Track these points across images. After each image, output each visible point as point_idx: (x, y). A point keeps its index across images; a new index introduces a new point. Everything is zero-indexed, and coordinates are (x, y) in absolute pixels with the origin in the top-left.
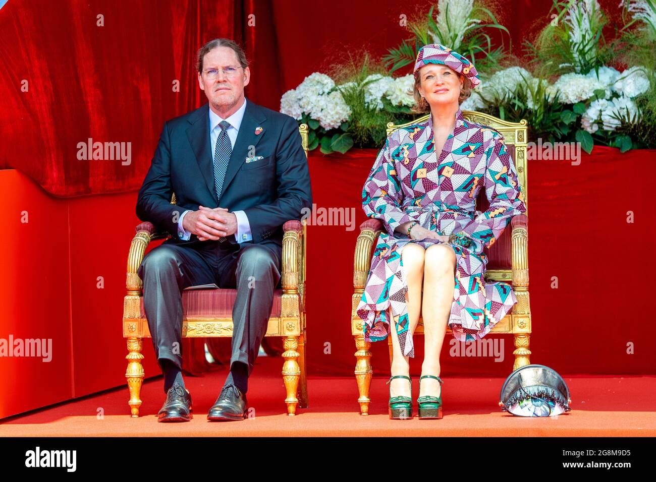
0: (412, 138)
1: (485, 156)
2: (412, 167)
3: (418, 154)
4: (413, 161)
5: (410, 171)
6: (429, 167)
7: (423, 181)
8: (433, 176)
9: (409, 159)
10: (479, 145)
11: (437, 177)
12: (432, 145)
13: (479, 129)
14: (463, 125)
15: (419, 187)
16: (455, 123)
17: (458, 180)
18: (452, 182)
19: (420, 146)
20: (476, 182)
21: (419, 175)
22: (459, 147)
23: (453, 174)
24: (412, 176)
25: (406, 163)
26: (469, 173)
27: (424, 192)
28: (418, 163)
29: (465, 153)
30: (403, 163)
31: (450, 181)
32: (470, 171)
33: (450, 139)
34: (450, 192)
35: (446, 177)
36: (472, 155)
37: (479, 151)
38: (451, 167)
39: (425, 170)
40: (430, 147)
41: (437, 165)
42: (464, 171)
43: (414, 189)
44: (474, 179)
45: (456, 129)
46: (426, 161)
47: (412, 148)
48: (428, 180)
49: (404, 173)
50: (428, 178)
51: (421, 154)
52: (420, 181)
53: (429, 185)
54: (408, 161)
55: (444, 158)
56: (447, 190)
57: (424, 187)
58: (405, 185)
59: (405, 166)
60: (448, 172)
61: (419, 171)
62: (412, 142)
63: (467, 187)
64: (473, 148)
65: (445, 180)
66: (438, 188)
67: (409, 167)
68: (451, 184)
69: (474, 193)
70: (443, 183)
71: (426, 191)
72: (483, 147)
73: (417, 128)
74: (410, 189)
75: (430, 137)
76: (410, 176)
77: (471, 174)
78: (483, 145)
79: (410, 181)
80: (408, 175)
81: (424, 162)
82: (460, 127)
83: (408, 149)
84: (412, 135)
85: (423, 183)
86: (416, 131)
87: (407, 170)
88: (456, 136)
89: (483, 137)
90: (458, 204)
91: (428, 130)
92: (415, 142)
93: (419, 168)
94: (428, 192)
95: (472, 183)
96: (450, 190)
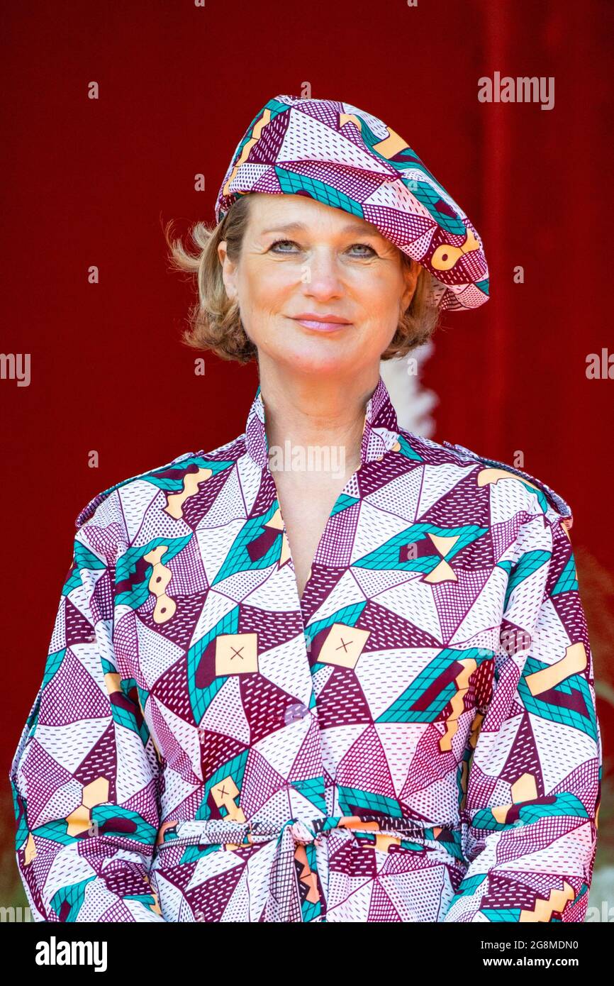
0: (178, 513)
1: (499, 577)
2: (192, 631)
3: (211, 576)
4: (190, 606)
5: (186, 648)
7: (244, 688)
8: (286, 666)
9: (174, 598)
10: (469, 533)
11: (307, 666)
12: (271, 536)
13: (468, 470)
14: (397, 448)
15: (225, 712)
16: (363, 444)
17: (388, 676)
18: (365, 685)
19: (218, 540)
21: (221, 666)
22: (385, 539)
23: (365, 650)
24: (192, 670)
25: (159, 618)
26: (433, 643)
27: (245, 737)
28: (215, 610)
29: (412, 564)
30: (147, 620)
31: (355, 681)
32: (436, 633)
33: (344, 511)
34: (361, 728)
35: (338, 668)
36: (443, 572)
37: (475, 557)
38: (358, 624)
39: (250, 640)
40: (261, 546)
42: (413, 637)
44: (455, 669)
45: (365, 466)
46: (250, 601)
48: (266, 681)
49: (155, 658)
50: (265, 673)
51: (225, 574)
52: (233, 686)
53: (267, 706)
54: (171, 607)
55: (324, 596)
56: (346, 722)
57: (248, 713)
58: (164, 710)
59: (157, 628)
60: (344, 646)
61: (224, 646)
63: (426, 700)
64: (445, 544)
65: (333, 679)
66: (308, 716)
67: (178, 630)
68: (360, 694)
69: (459, 730)
70: (326, 695)
71: (253, 735)
72: (490, 545)
73: (194, 469)
74: (185, 725)
75: (256, 505)
76: (186, 665)
77: (445, 647)
78: (490, 537)
79: (186, 688)
80: (177, 664)
81: (240, 605)
82: (386, 456)
83: (165, 561)
84: (177, 502)
85: (244, 696)
86: (191, 484)
87: (170, 644)
88: (369, 498)
89: (488, 505)
90: (398, 786)
91: (248, 473)
92: (193, 527)
93: (221, 630)
94: (261, 736)
95: (451, 686)
96: (359, 721)
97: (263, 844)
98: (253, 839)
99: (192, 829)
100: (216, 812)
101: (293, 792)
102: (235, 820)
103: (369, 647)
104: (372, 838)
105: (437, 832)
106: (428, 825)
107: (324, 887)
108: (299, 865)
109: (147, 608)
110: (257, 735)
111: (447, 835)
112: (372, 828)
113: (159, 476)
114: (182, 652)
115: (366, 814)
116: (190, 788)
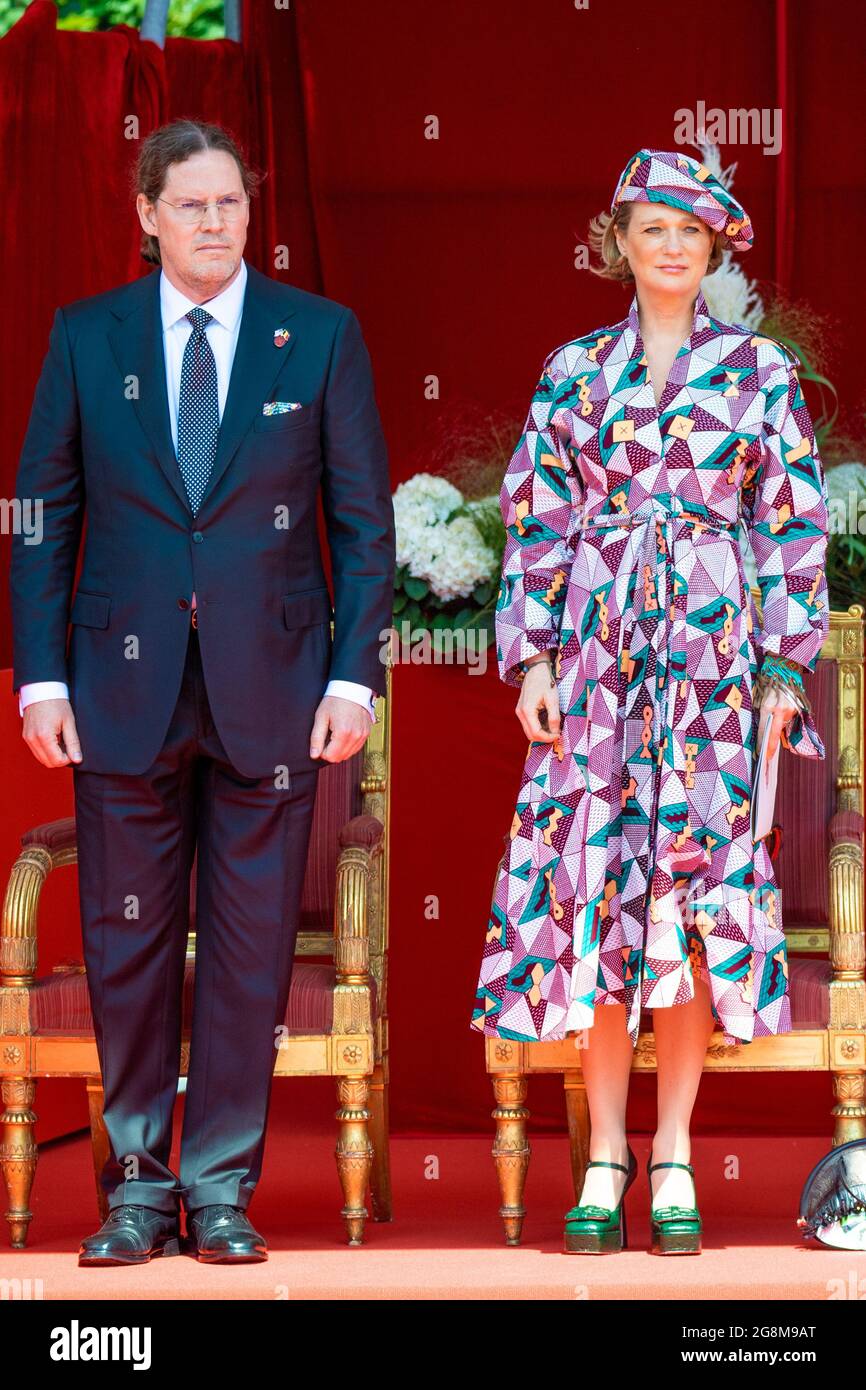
0: (594, 358)
1: (761, 398)
2: (601, 419)
3: (610, 391)
4: (600, 406)
5: (598, 428)
6: (639, 417)
7: (628, 448)
8: (649, 436)
9: (592, 403)
10: (748, 371)
11: (660, 439)
12: (641, 369)
13: (746, 338)
14: (709, 326)
15: (619, 461)
16: (693, 322)
17: (704, 445)
18: (691, 449)
19: (614, 371)
20: (741, 450)
21: (616, 439)
22: (704, 372)
23: (692, 431)
24: (601, 439)
25: (585, 413)
26: (727, 429)
27: (629, 472)
28: (613, 408)
29: (718, 386)
30: (578, 413)
31: (687, 446)
32: (728, 423)
33: (683, 357)
34: (688, 471)
35: (678, 439)
36: (732, 391)
37: (750, 384)
38: (689, 416)
39: (630, 424)
40: (636, 374)
41: (658, 414)
42: (719, 426)
43: (608, 468)
44: (737, 443)
45: (694, 334)
46: (630, 404)
47: (597, 378)
48: (639, 445)
49: (583, 433)
50: (638, 440)
51: (617, 390)
52: (622, 447)
53: (640, 457)
54: (591, 408)
55: (672, 399)
56: (681, 467)
57: (630, 461)
58: (587, 460)
59: (584, 418)
60: (682, 427)
61: (617, 427)
62: (595, 367)
63: (722, 459)
64: (733, 376)
65: (675, 444)
66: (661, 463)
67: (593, 420)
68: (689, 454)
69: (738, 474)
70: (671, 453)
71: (633, 471)
72: (757, 378)
73: (603, 336)
74: (598, 467)
75: (634, 353)
76: (598, 437)
77: (733, 431)
78: (756, 374)
79: (599, 449)
80: (594, 437)
81: (625, 406)
82: (704, 330)
83: (587, 384)
84: (593, 352)
85: (628, 453)
86: (601, 343)
87: (590, 427)
88: (695, 351)
89: (756, 357)
90: (705, 499)
91: (629, 337)
92: (601, 365)
93: (615, 419)
94: (638, 472)
95: (735, 452)
96: (687, 467)
97: (639, 525)
98: (635, 522)
99: (602, 519)
100: (614, 509)
101: (654, 500)
102: (624, 514)
103: (695, 429)
104: (692, 526)
105: (727, 527)
106: (724, 523)
107: (670, 549)
108: (658, 535)
109: (577, 407)
110: (636, 471)
111: (732, 528)
112: (695, 521)
113: (583, 342)
114: (596, 431)
115: (693, 514)
116: (601, 498)
